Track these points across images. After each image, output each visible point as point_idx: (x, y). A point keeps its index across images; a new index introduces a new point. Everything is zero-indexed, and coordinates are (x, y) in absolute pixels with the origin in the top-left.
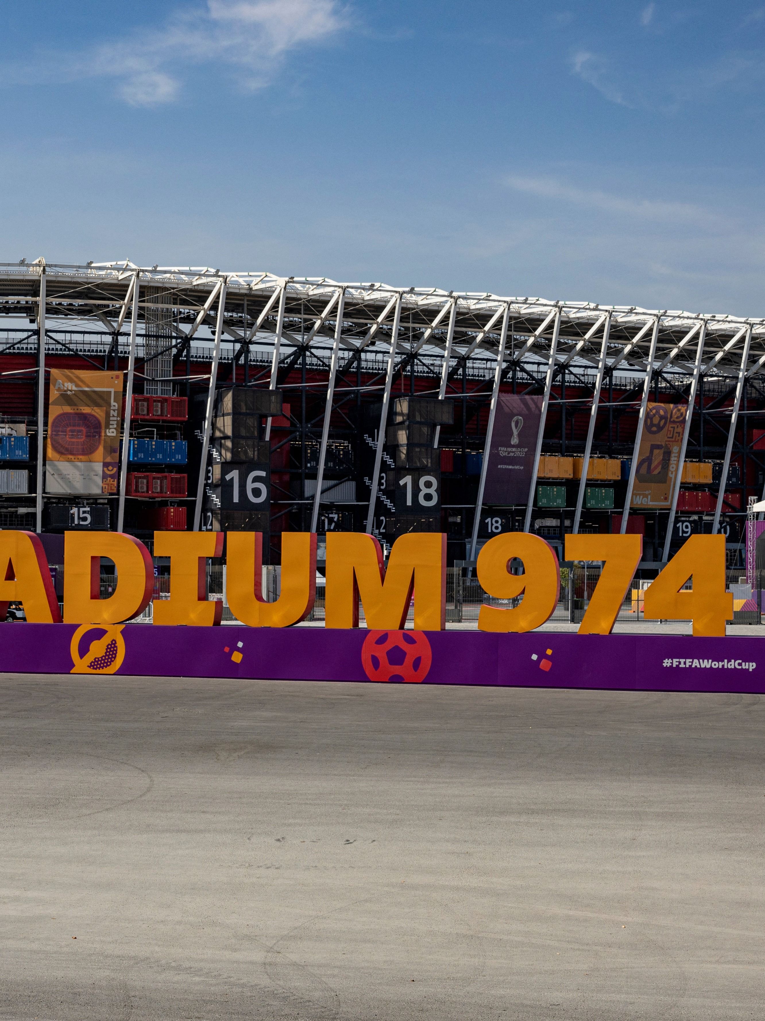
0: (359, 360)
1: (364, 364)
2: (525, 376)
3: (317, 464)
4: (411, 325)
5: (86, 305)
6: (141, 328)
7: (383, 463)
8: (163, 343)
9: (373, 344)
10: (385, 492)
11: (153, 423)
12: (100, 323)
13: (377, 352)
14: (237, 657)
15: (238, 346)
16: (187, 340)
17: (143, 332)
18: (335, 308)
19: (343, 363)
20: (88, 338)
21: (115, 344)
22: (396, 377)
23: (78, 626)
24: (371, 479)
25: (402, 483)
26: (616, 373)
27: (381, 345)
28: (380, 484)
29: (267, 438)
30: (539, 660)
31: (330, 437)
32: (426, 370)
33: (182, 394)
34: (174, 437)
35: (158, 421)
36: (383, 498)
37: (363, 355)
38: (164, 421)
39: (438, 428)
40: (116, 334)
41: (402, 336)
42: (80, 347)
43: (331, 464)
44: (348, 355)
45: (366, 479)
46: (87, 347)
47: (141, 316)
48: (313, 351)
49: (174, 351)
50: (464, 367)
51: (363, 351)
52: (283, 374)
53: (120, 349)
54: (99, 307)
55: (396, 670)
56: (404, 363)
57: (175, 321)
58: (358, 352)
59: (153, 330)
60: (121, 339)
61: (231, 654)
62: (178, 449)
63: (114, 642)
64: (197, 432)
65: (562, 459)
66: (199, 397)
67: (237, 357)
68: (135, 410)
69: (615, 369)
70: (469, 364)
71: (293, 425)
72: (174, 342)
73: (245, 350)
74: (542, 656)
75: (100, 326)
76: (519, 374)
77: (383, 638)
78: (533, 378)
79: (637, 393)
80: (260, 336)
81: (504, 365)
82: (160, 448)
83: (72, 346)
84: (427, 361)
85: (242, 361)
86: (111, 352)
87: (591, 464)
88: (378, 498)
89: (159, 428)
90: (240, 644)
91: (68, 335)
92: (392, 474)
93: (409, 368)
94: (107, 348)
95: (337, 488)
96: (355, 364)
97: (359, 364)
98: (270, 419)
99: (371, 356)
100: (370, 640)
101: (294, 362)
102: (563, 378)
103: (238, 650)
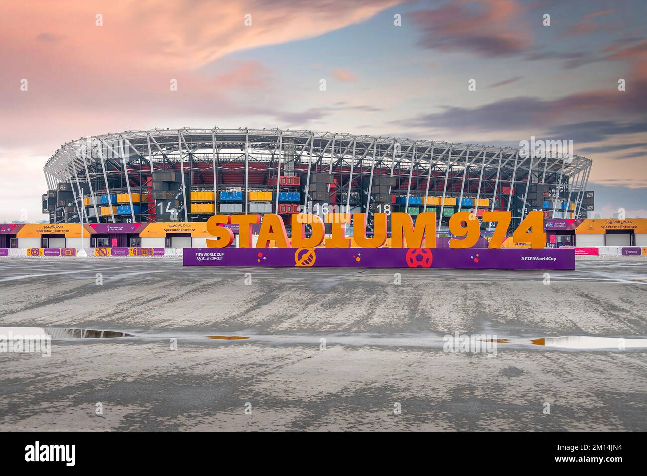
0: (361, 163)
1: (363, 165)
2: (421, 168)
3: (347, 200)
4: (380, 150)
5: (262, 144)
6: (283, 152)
7: (371, 200)
8: (290, 157)
9: (365, 157)
10: (371, 210)
11: (287, 186)
12: (268, 151)
13: (368, 160)
14: (358, 260)
15: (317, 158)
16: (299, 156)
17: (283, 154)
18: (353, 144)
19: (355, 164)
20: (263, 156)
21: (273, 158)
22: (375, 169)
23: (298, 249)
24: (366, 206)
25: (378, 207)
26: (453, 167)
27: (368, 158)
28: (370, 207)
29: (329, 191)
30: (474, 258)
31: (351, 191)
32: (385, 166)
33: (298, 176)
34: (295, 191)
35: (289, 185)
36: (371, 212)
37: (363, 161)
38: (291, 186)
39: (390, 187)
40: (274, 154)
41: (377, 155)
42: (260, 159)
43: (352, 201)
44: (357, 161)
45: (364, 206)
46: (263, 159)
47: (283, 148)
48: (345, 160)
49: (295, 160)
50: (399, 165)
51: (362, 159)
52: (334, 168)
53: (275, 160)
54: (266, 145)
55: (420, 263)
56: (377, 164)
57: (295, 150)
58: (361, 160)
59: (287, 153)
60: (275, 156)
61: (356, 258)
62: (296, 196)
63: (311, 255)
64: (303, 189)
65: (435, 198)
66: (304, 177)
67: (317, 162)
68: (281, 182)
69: (453, 165)
70: (401, 164)
71: (338, 187)
72: (294, 157)
73: (320, 159)
74: (475, 257)
75: (267, 152)
76: (419, 168)
77: (414, 251)
78: (424, 169)
79: (461, 174)
80: (325, 155)
81: (414, 164)
82: (290, 195)
83: (257, 159)
84: (386, 163)
85: (319, 164)
86: (272, 161)
87: (446, 200)
88: (369, 212)
89: (290, 188)
90: (359, 255)
91: (256, 155)
92: (374, 204)
93: (379, 166)
94: (270, 160)
95: (354, 209)
96: (360, 165)
97: (361, 164)
98: (330, 184)
99: (365, 162)
100: (409, 253)
101: (338, 164)
102: (435, 169)
103: (359, 257)
